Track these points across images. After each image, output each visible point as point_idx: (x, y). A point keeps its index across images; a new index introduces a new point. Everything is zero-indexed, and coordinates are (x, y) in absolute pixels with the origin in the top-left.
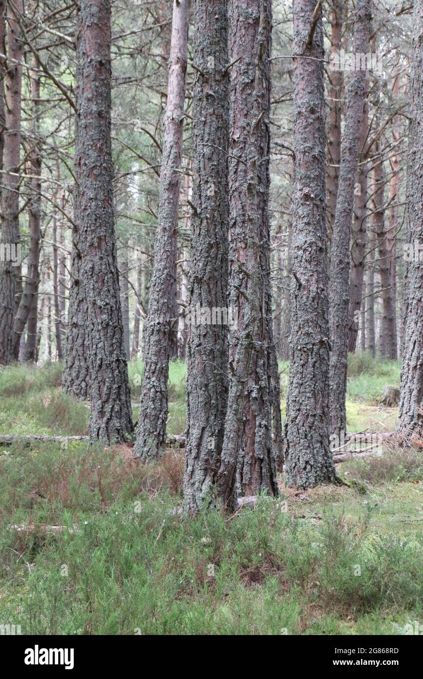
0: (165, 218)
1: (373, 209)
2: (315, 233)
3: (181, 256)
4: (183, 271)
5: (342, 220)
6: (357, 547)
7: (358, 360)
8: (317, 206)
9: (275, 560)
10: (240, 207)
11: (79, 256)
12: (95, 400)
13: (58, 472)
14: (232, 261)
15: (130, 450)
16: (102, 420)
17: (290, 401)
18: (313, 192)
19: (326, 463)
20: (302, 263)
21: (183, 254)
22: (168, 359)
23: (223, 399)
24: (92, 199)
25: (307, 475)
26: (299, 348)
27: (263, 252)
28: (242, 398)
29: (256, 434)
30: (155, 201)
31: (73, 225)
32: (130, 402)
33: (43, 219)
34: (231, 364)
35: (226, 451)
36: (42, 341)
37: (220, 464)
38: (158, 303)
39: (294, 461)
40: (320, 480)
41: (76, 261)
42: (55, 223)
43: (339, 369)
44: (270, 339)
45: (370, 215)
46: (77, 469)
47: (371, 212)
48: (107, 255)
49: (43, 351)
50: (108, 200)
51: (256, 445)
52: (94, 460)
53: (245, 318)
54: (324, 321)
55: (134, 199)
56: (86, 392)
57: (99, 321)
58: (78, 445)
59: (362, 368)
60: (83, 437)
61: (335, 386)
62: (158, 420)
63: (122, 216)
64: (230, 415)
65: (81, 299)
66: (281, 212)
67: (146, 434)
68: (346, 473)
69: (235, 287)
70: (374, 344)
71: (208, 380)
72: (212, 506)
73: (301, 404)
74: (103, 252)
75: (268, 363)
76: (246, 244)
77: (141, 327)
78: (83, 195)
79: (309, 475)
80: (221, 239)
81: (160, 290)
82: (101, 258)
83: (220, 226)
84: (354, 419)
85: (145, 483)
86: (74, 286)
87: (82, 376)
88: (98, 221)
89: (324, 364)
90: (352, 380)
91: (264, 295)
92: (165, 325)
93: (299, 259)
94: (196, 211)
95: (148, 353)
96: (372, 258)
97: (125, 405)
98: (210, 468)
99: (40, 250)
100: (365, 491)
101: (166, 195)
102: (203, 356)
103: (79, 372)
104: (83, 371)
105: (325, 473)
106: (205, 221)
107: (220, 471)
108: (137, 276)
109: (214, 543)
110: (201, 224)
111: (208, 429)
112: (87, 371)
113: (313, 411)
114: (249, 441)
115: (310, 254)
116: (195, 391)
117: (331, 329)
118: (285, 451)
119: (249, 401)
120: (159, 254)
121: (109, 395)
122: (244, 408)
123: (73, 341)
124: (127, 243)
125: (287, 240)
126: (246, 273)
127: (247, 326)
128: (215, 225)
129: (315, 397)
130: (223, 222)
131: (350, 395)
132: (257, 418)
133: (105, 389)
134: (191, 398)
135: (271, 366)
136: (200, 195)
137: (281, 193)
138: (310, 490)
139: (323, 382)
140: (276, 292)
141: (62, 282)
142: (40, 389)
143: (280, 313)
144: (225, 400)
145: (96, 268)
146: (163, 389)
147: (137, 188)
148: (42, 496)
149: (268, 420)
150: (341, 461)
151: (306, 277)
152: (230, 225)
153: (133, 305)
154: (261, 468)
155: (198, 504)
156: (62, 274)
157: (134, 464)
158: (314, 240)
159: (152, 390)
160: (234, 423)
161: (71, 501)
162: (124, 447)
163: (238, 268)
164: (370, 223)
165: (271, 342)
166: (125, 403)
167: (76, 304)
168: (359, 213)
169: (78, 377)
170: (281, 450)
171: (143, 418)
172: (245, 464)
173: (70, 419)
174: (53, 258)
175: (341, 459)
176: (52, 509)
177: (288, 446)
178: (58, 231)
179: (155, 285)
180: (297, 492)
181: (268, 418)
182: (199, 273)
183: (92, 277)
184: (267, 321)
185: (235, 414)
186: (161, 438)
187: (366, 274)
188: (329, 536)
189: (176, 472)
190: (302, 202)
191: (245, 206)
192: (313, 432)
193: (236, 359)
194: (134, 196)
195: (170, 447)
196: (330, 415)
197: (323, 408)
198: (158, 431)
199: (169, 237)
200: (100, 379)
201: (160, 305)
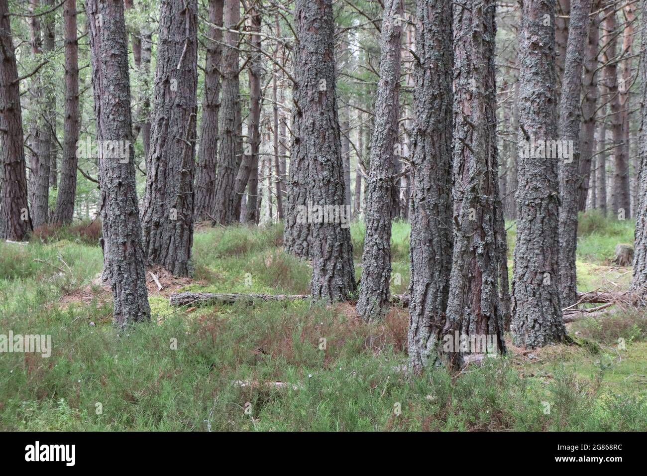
0: (387, 71)
1: (604, 62)
2: (544, 83)
3: (403, 115)
4: (405, 130)
5: (572, 70)
6: (589, 405)
7: (588, 219)
8: (546, 55)
9: (504, 417)
10: (464, 56)
11: (300, 114)
12: (316, 258)
13: (280, 329)
14: (457, 113)
15: (352, 308)
16: (324, 278)
17: (518, 258)
18: (542, 40)
19: (556, 322)
20: (530, 115)
21: (405, 113)
22: (391, 216)
23: (448, 255)
24: (312, 53)
25: (535, 333)
26: (527, 203)
27: (488, 101)
28: (467, 254)
29: (483, 291)
30: (376, 58)
31: (294, 82)
32: (352, 260)
33: (263, 78)
34: (456, 219)
35: (451, 308)
36: (263, 203)
37: (446, 321)
38: (380, 159)
39: (522, 319)
40: (549, 339)
41: (297, 119)
42: (275, 82)
43: (568, 226)
44: (497, 193)
45: (601, 68)
46: (300, 326)
47: (602, 65)
48: (328, 111)
49: (264, 213)
50: (329, 54)
51: (482, 302)
52: (316, 317)
53: (471, 171)
54: (553, 175)
55: (355, 58)
56: (307, 252)
57: (321, 177)
58: (301, 304)
59: (594, 227)
60: (306, 296)
61: (564, 244)
62: (381, 278)
63: (343, 74)
64: (455, 271)
65: (301, 157)
66: (507, 66)
67: (369, 292)
68: (576, 333)
69: (460, 139)
70: (606, 204)
71: (432, 236)
72: (437, 364)
73: (529, 261)
74: (324, 107)
75: (495, 218)
76: (471, 96)
77: (363, 188)
78: (303, 49)
79: (538, 333)
80: (445, 90)
81: (382, 146)
82: (322, 114)
83: (444, 76)
84: (585, 279)
85: (368, 341)
86: (295, 144)
87: (303, 235)
88: (319, 75)
89: (553, 219)
90: (582, 240)
91: (490, 148)
92: (387, 182)
93: (527, 111)
94: (419, 61)
95: (370, 210)
96: (604, 113)
97: (348, 263)
98: (435, 325)
99: (260, 110)
100: (597, 351)
101: (388, 48)
102: (427, 211)
103: (300, 231)
104: (305, 231)
105: (554, 332)
106: (428, 72)
107: (446, 327)
108: (358, 137)
109: (440, 400)
110: (424, 75)
111: (432, 285)
112: (309, 230)
113: (541, 269)
114: (475, 299)
115: (538, 105)
116: (419, 247)
117: (560, 184)
118: (512, 309)
119: (475, 257)
120: (381, 110)
121: (331, 252)
122: (470, 264)
123: (294, 201)
124: (348, 102)
125: (513, 97)
126: (471, 124)
127: (472, 179)
128: (439, 75)
129: (544, 254)
130: (447, 72)
131: (581, 255)
132: (483, 275)
133: (327, 246)
134: (414, 254)
135: (497, 221)
136: (423, 45)
137: (507, 47)
138: (539, 349)
139: (552, 238)
140: (501, 151)
141: (283, 143)
142: (262, 249)
143: (506, 172)
144: (450, 256)
145: (317, 123)
146: (386, 247)
147: (358, 45)
148: (264, 353)
149: (495, 277)
150: (571, 320)
151: (534, 130)
152: (455, 76)
153: (354, 166)
154: (488, 326)
155: (423, 361)
156: (283, 134)
157: (357, 323)
158: (542, 90)
159: (375, 247)
160: (459, 279)
161: (294, 358)
162: (347, 305)
163: (463, 120)
164: (602, 76)
165: (497, 197)
166: (347, 260)
167: (297, 163)
168: (590, 67)
169: (299, 236)
170: (508, 308)
171: (366, 276)
172: (471, 321)
173: (292, 278)
174: (273, 118)
175: (572, 318)
176: (275, 365)
177: (516, 304)
178: (278, 90)
179: (377, 140)
180: (526, 351)
181: (495, 275)
182: (423, 125)
183: (313, 133)
184: (493, 174)
185: (461, 270)
186: (385, 297)
187: (597, 131)
188: (561, 394)
189: (400, 330)
190: (530, 51)
191: (470, 55)
192: (541, 290)
193: (461, 214)
194: (355, 54)
195: (394, 306)
196: (560, 273)
197: (552, 264)
198: (381, 289)
199: (392, 91)
200: (321, 236)
201: (382, 161)
